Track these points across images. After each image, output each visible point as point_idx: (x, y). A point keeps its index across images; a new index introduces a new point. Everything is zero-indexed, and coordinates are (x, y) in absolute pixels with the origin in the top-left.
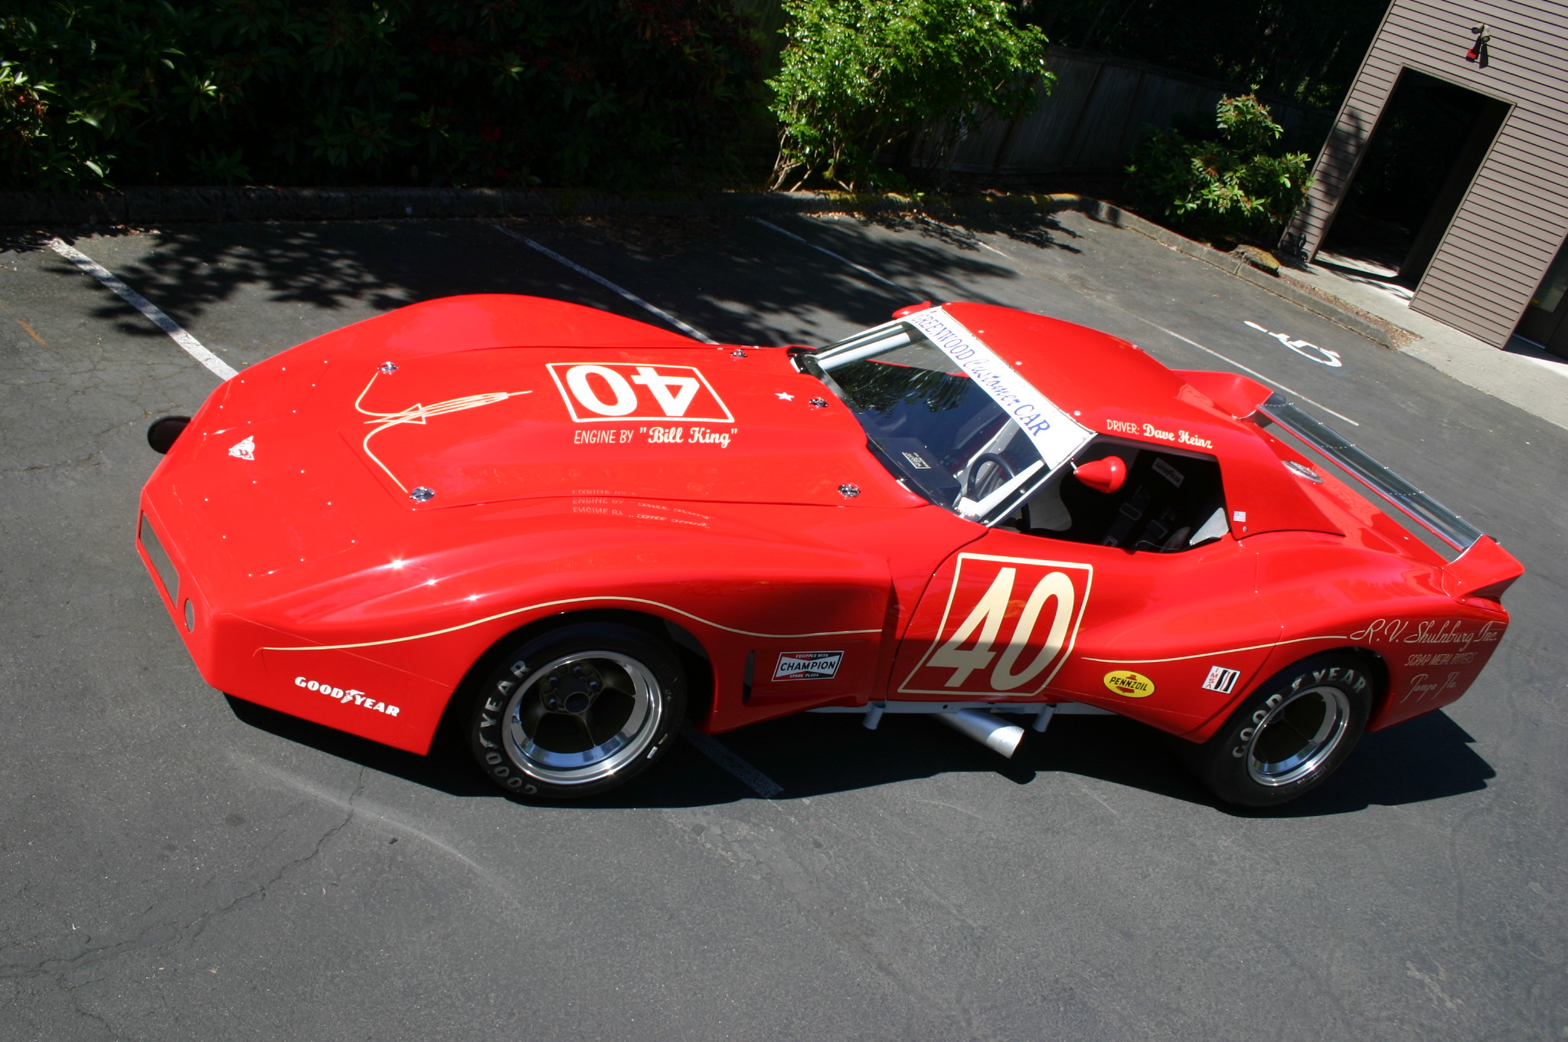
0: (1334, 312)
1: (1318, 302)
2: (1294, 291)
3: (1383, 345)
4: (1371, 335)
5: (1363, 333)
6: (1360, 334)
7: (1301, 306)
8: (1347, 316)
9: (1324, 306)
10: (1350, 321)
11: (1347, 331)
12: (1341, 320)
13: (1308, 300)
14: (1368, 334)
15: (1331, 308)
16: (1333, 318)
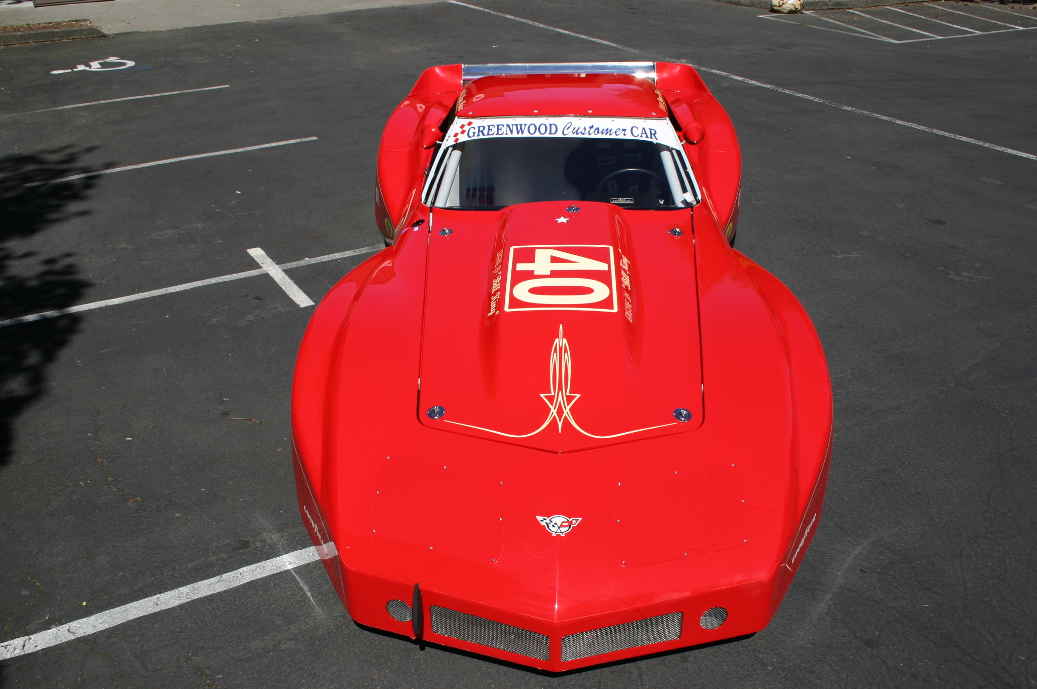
0: (53, 34)
1: (36, 33)
2: (13, 36)
3: (101, 37)
4: (89, 35)
5: (83, 37)
6: (82, 38)
7: (27, 43)
8: (63, 32)
9: (43, 33)
10: (67, 34)
11: (72, 41)
12: (62, 37)
13: (29, 36)
14: (86, 35)
15: (49, 32)
16: (56, 39)
